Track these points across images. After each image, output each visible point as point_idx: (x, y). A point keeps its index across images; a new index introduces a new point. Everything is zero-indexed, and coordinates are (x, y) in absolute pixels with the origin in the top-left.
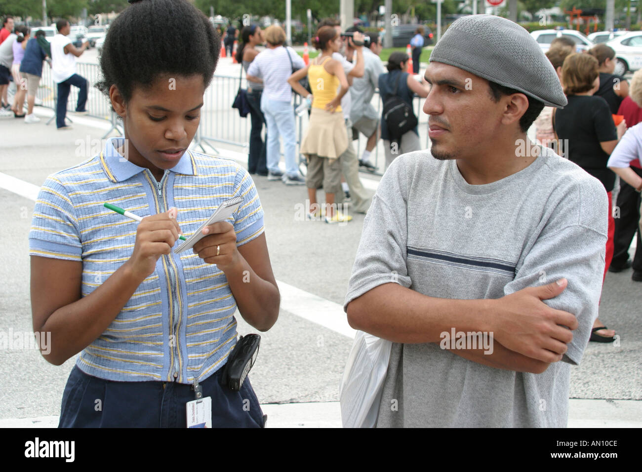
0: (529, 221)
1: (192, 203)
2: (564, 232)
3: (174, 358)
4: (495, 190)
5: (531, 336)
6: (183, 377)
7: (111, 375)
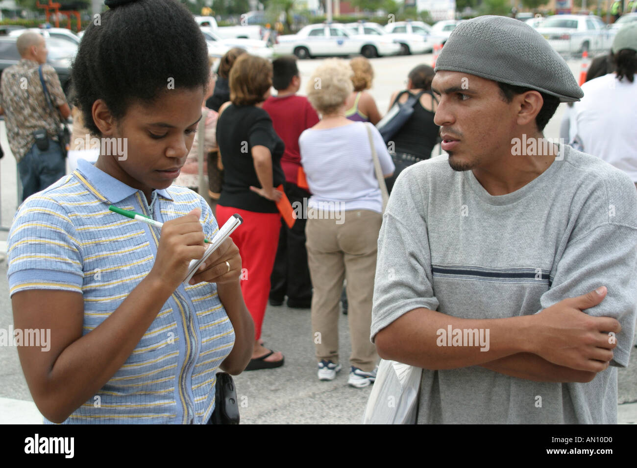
0: (556, 225)
2: (594, 232)
4: (519, 198)
5: (577, 349)
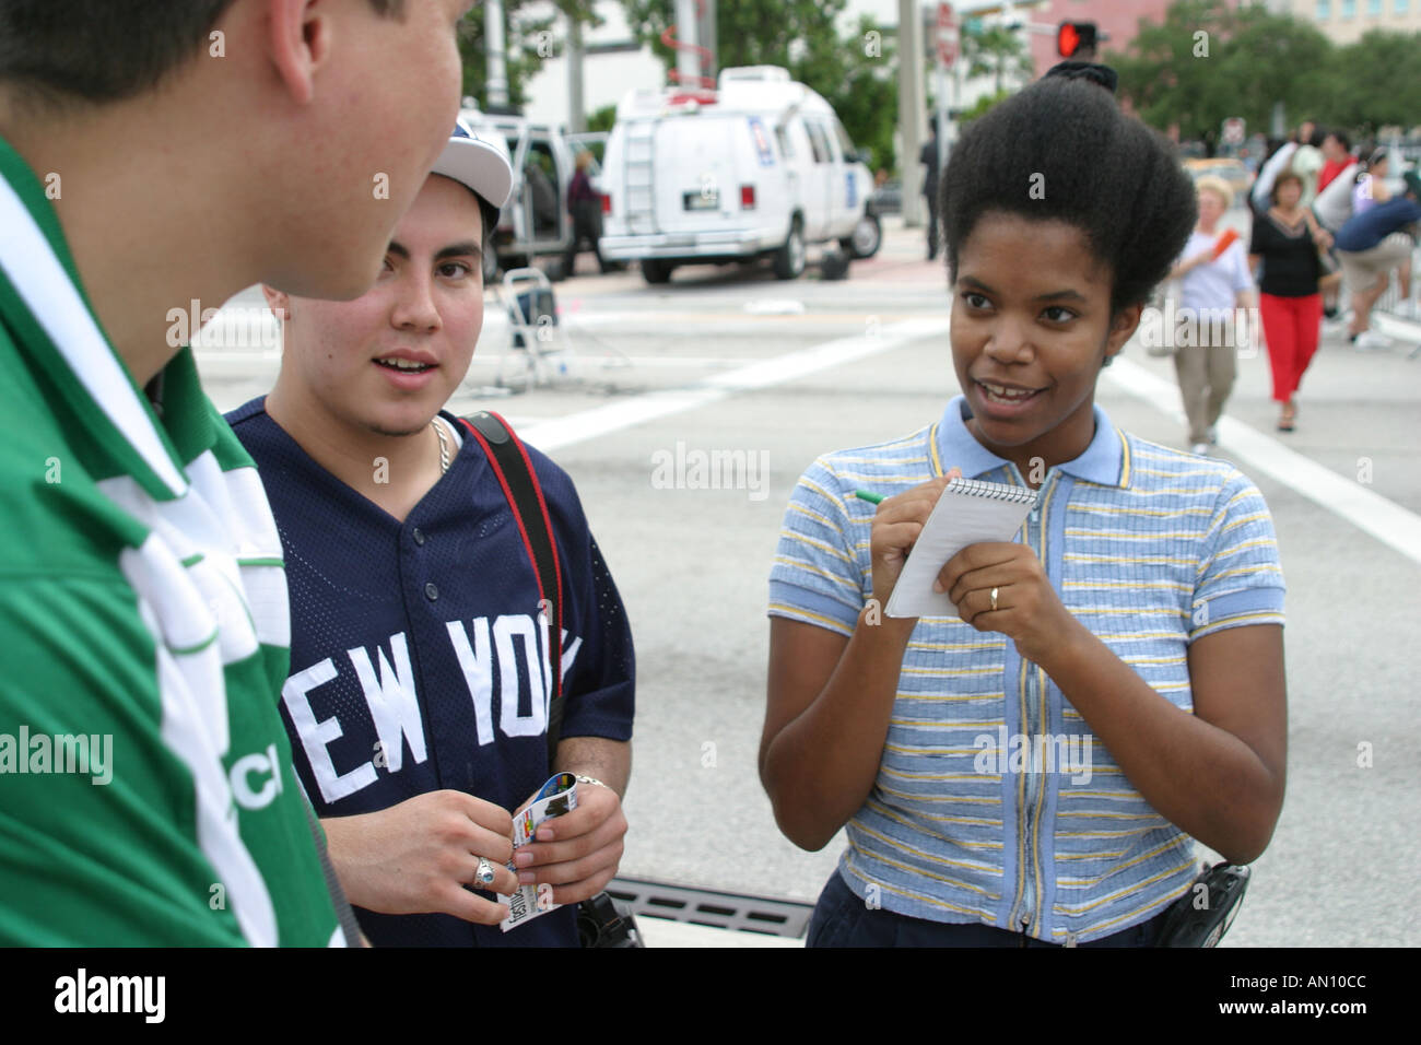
1: (1106, 547)
3: (1025, 881)
6: (1041, 926)
7: (894, 902)
